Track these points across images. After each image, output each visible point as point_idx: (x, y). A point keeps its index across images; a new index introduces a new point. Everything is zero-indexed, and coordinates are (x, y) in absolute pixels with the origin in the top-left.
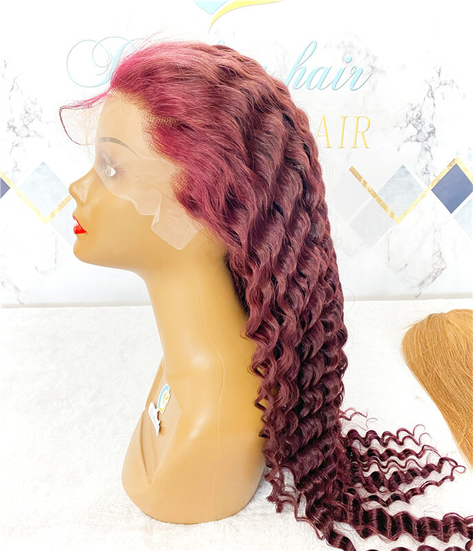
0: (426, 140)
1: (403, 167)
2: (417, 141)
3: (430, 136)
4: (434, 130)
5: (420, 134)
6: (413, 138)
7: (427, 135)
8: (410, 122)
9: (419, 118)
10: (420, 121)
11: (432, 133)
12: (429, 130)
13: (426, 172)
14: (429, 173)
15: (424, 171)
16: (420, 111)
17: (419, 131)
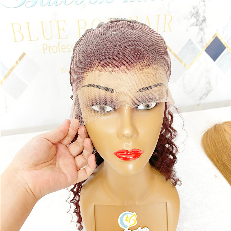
0: (201, 24)
1: (190, 40)
2: (197, 25)
3: (203, 22)
4: (205, 19)
5: (198, 22)
6: (195, 24)
7: (201, 22)
8: (193, 15)
9: (197, 13)
10: (197, 14)
11: (204, 20)
12: (203, 19)
13: (202, 41)
14: (203, 42)
15: (201, 41)
16: (198, 9)
17: (198, 20)
